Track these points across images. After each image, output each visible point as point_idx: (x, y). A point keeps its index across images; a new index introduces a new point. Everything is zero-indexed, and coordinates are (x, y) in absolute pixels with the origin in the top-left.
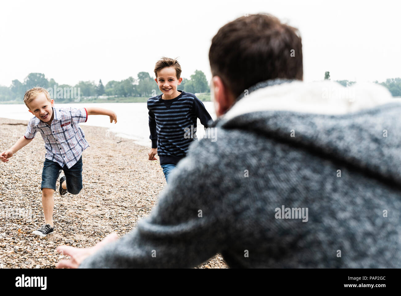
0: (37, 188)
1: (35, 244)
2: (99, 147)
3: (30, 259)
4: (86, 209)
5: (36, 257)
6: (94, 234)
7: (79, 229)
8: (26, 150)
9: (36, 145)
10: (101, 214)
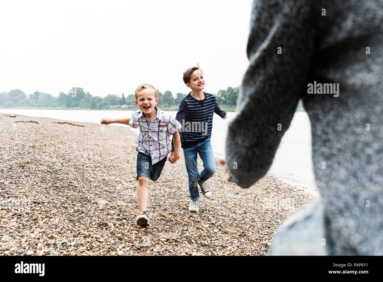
0: (84, 167)
1: (89, 207)
2: (125, 141)
3: (87, 218)
4: (122, 183)
5: (91, 216)
6: (131, 201)
7: (120, 197)
8: (72, 141)
9: (79, 137)
10: (134, 187)
